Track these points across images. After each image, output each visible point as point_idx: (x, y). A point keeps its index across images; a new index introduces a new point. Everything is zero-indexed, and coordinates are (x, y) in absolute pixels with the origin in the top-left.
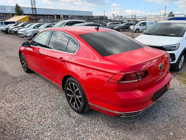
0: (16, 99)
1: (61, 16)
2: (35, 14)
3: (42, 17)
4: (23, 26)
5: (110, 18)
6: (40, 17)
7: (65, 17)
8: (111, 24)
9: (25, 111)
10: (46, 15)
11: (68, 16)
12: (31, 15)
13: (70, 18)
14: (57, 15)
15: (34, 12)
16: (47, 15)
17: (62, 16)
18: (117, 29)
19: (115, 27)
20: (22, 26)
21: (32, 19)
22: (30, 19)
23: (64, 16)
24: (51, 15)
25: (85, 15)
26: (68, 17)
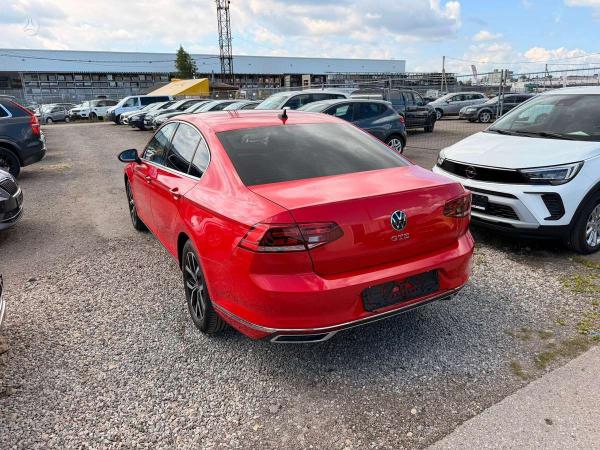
0: (82, 288)
1: (304, 78)
2: (228, 72)
3: (250, 81)
4: (182, 108)
5: (468, 79)
6: (243, 81)
7: (317, 80)
8: (453, 99)
9: (87, 314)
10: (260, 76)
11: (325, 77)
12: (217, 76)
13: (333, 81)
14: (293, 76)
15: (227, 68)
16: (264, 77)
17: (308, 78)
18: (472, 114)
19: (464, 110)
20: (179, 109)
21: (217, 88)
22: (211, 89)
23: (314, 77)
24: (274, 77)
25: (380, 72)
26: (325, 80)
